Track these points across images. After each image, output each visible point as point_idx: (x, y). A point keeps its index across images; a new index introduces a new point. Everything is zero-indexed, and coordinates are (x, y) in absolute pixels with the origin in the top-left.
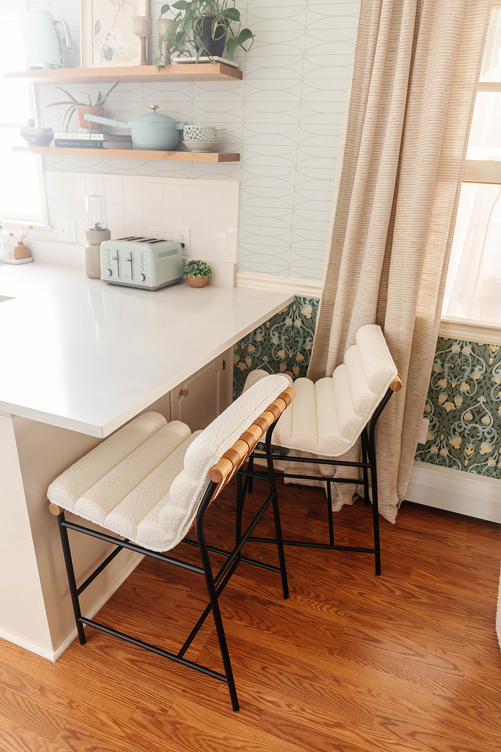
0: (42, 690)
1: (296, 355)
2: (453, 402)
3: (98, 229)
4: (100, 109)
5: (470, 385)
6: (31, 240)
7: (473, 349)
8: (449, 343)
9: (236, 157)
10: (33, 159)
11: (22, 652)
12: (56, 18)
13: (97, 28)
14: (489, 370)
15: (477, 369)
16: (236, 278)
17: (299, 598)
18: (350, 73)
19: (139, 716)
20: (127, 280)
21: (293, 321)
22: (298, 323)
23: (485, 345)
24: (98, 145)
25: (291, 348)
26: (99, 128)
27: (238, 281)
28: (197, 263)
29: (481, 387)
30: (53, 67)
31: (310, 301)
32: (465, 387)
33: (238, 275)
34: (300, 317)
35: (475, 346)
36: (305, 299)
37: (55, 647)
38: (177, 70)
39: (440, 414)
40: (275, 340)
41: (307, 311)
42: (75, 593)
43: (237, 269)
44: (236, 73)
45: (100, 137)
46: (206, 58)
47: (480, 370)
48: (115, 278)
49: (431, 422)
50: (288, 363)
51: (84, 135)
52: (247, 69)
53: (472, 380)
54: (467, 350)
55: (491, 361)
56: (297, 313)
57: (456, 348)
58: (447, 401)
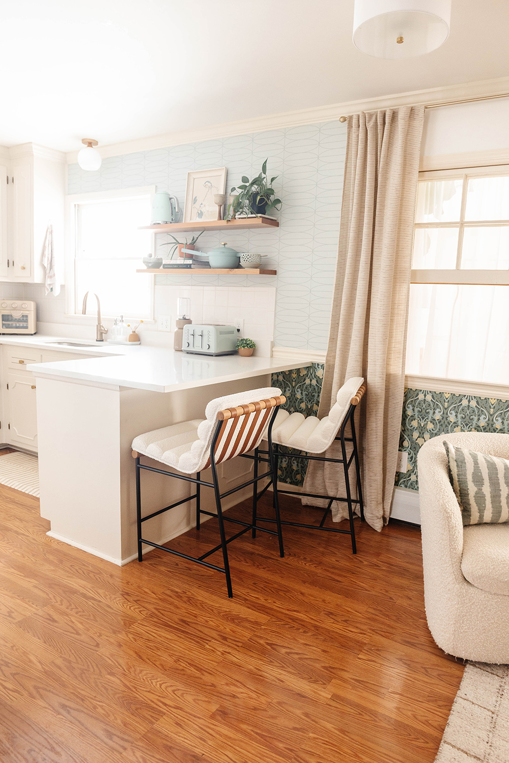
0: (111, 576)
1: (313, 406)
2: (423, 438)
3: (185, 319)
4: (192, 246)
5: (433, 424)
6: (140, 330)
7: (433, 396)
8: (416, 393)
9: (274, 273)
10: (149, 276)
11: (102, 560)
12: (171, 196)
13: (195, 200)
14: (445, 412)
15: (437, 411)
16: (272, 351)
17: (291, 558)
18: (339, 221)
19: (168, 592)
20: (198, 349)
21: (311, 381)
22: (314, 382)
23: (440, 393)
24: (188, 267)
25: (310, 401)
26: (191, 257)
27: (274, 353)
28: (246, 340)
29: (442, 425)
30: (167, 223)
31: (322, 366)
32: (430, 426)
33: (274, 349)
34: (315, 377)
35: (434, 395)
36: (318, 365)
37: (123, 558)
38: (238, 222)
39: (415, 448)
40: (299, 396)
41: (320, 373)
42: (140, 520)
43: (273, 345)
44: (275, 223)
45: (190, 262)
46: (254, 215)
47: (440, 412)
48: (191, 349)
49: (409, 454)
50: (308, 412)
51: (181, 261)
52: (282, 221)
53: (434, 420)
54: (429, 398)
55: (446, 404)
56: (313, 375)
57: (421, 397)
58: (419, 437)
